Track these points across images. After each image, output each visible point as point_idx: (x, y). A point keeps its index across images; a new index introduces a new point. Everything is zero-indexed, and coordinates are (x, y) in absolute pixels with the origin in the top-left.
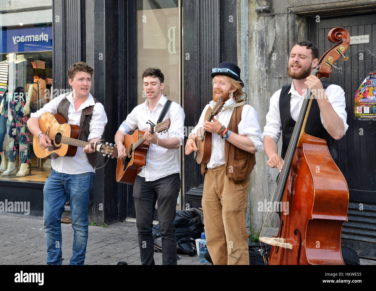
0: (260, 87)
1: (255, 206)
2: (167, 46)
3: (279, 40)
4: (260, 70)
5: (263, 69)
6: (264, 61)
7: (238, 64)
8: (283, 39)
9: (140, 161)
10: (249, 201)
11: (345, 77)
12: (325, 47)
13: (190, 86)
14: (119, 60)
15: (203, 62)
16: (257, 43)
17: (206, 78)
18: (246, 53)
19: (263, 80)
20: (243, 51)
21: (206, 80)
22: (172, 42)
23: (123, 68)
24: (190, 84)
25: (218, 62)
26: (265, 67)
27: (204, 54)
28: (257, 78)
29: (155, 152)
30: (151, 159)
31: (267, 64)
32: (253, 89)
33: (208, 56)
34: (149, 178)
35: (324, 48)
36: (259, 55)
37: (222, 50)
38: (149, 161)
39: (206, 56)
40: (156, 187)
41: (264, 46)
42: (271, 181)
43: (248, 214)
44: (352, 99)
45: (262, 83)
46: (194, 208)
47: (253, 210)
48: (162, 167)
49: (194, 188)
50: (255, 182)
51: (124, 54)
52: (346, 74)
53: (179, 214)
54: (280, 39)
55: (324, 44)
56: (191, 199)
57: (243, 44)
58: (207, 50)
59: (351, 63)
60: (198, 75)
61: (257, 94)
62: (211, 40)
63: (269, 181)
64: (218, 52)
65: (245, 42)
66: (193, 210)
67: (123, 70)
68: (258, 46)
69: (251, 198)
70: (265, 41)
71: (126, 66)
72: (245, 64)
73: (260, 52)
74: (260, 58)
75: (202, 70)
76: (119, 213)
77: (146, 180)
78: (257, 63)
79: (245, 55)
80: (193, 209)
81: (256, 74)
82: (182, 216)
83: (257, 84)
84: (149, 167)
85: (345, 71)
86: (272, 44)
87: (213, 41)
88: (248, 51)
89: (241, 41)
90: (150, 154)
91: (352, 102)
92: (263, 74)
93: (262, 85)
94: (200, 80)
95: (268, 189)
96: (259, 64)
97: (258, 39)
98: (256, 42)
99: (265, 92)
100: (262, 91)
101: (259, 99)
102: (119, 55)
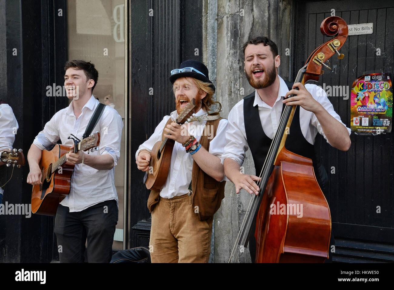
0: (231, 89)
1: (222, 244)
2: (112, 32)
3: (257, 27)
4: (231, 67)
5: (236, 66)
6: (237, 55)
7: (204, 58)
8: (263, 26)
9: (62, 186)
10: (214, 237)
11: (339, 79)
12: (316, 38)
13: (140, 86)
14: (43, 48)
15: (158, 55)
16: (229, 31)
17: (161, 77)
18: (214, 44)
19: (236, 80)
20: (210, 41)
21: (161, 79)
22: (119, 27)
23: (48, 59)
24: (139, 84)
25: (177, 55)
26: (238, 63)
27: (159, 44)
28: (228, 78)
29: (82, 173)
30: (76, 182)
31: (241, 60)
32: (222, 92)
33: (164, 46)
34: (74, 208)
35: (315, 40)
36: (231, 47)
37: (183, 39)
38: (74, 185)
39: (162, 47)
40: (85, 220)
41: (238, 35)
42: (243, 211)
43: (212, 254)
44: (347, 107)
45: (234, 85)
46: (142, 246)
47: (218, 249)
48: (92, 193)
49: (143, 221)
50: (222, 213)
51: (50, 40)
52: (341, 75)
53: (122, 254)
54: (259, 26)
55: (315, 34)
56: (139, 234)
57: (210, 31)
58: (162, 38)
59: (349, 60)
60: (150, 72)
61: (228, 99)
62: (168, 25)
63: (240, 212)
64: (177, 42)
65: (213, 28)
66: (141, 250)
67: (48, 62)
68: (229, 34)
69: (216, 233)
70: (239, 29)
71: (52, 57)
72: (213, 58)
73: (232, 42)
74: (232, 51)
75: (156, 65)
76: (41, 255)
77: (71, 211)
78: (228, 58)
79: (213, 47)
80: (141, 248)
81: (226, 73)
82: (127, 257)
83: (227, 86)
84: (74, 194)
85: (340, 71)
86: (248, 33)
87: (170, 26)
88: (216, 41)
89: (208, 28)
90: (76, 175)
91: (347, 111)
92: (235, 73)
93: (234, 87)
94: (153, 79)
95: (238, 222)
96: (231, 59)
97: (230, 26)
98: (228, 29)
99: (237, 97)
100: (234, 95)
101: (229, 105)
102: (42, 41)
